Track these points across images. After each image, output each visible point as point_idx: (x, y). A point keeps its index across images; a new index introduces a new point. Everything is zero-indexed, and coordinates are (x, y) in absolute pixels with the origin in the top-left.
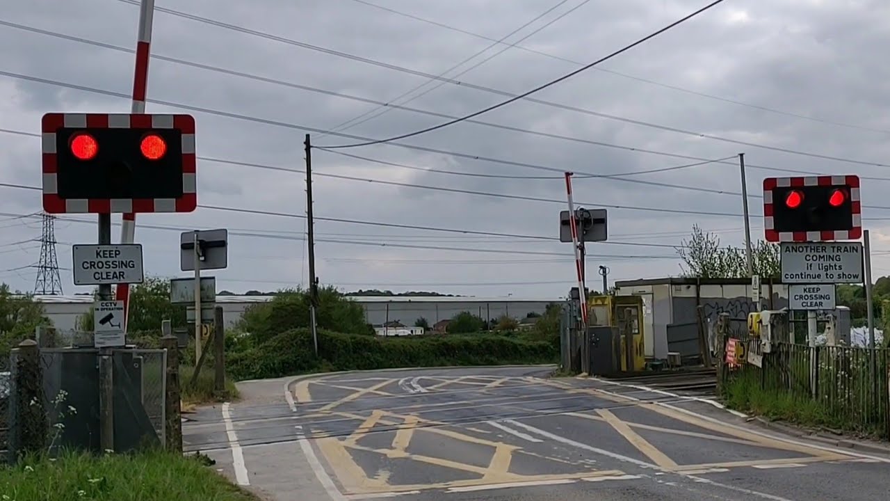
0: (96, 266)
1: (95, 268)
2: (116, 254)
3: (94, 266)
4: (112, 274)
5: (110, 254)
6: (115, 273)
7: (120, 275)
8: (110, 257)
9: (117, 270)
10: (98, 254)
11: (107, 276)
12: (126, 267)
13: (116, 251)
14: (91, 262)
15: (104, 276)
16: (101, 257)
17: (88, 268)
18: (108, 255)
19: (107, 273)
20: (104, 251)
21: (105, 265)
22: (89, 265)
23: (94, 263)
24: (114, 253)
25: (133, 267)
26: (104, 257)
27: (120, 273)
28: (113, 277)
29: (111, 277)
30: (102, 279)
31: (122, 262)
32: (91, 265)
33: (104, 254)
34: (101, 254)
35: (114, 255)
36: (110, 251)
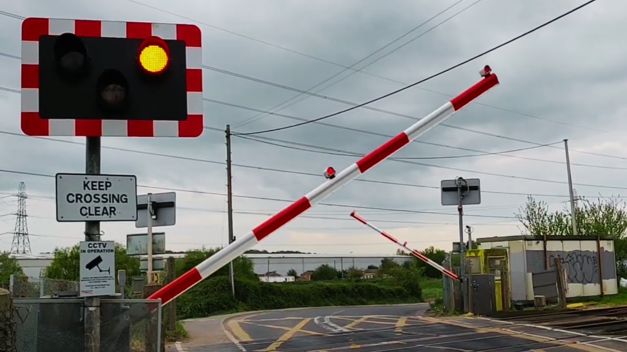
0: (83, 199)
1: (81, 202)
2: (107, 186)
3: (80, 199)
4: (101, 210)
5: (100, 186)
6: (105, 208)
7: (111, 211)
8: (100, 189)
9: (108, 205)
10: (86, 185)
11: (96, 211)
12: (118, 201)
13: (106, 182)
14: (77, 195)
15: (93, 212)
16: (89, 189)
17: (73, 201)
18: (97, 187)
19: (96, 208)
20: (93, 182)
21: (93, 199)
22: (75, 198)
23: (81, 196)
24: (104, 184)
25: (126, 202)
26: (93, 189)
27: (111, 208)
28: (103, 213)
29: (101, 213)
30: (90, 215)
31: (114, 196)
32: (77, 198)
33: (93, 186)
34: (90, 185)
35: (104, 187)
36: (100, 182)
